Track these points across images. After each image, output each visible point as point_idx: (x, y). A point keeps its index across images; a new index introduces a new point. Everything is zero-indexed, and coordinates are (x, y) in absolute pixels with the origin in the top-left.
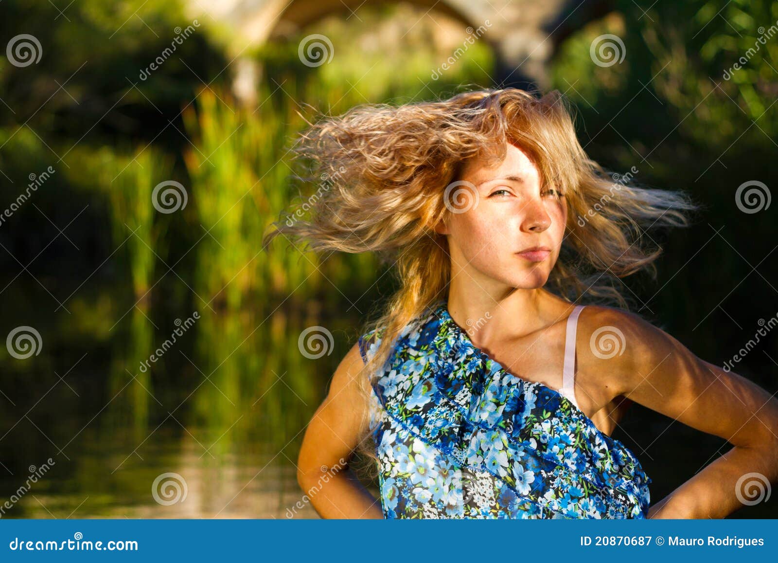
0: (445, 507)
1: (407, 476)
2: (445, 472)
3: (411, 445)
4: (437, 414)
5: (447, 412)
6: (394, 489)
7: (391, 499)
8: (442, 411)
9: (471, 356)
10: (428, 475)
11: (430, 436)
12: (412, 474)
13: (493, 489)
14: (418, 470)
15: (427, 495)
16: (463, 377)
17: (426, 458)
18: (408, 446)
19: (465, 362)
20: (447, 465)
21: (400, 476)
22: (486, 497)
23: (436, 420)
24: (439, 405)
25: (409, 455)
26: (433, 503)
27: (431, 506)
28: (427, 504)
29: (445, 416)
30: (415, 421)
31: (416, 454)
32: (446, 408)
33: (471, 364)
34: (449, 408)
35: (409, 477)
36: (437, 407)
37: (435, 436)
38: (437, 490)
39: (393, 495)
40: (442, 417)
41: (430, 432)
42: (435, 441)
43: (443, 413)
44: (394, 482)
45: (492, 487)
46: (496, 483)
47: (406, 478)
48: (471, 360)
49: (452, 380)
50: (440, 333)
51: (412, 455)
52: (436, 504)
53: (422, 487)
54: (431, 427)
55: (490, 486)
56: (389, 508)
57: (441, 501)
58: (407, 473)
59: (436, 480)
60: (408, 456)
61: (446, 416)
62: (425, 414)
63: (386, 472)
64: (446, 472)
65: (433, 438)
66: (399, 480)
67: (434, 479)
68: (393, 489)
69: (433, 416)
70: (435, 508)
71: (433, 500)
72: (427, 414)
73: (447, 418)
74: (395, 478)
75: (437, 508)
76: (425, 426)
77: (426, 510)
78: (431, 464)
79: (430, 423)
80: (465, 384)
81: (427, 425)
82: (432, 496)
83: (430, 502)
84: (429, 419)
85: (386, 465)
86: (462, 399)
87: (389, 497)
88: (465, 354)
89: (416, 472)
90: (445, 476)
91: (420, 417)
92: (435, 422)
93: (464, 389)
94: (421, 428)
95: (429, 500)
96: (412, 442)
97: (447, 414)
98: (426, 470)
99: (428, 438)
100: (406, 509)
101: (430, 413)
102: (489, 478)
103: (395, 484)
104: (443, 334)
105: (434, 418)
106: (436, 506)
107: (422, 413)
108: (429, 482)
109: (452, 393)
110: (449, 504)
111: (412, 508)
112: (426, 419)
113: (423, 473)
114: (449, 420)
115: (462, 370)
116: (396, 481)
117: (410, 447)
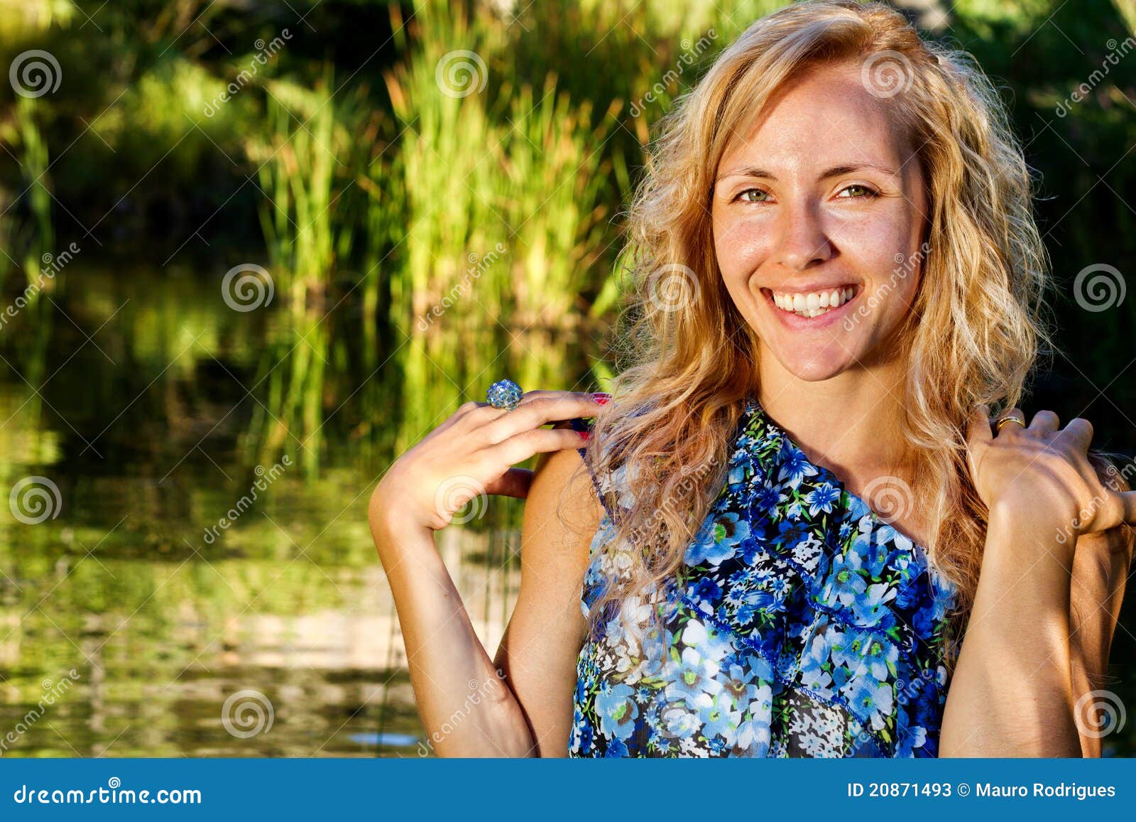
0: (728, 751)
1: (658, 686)
2: (739, 687)
3: (680, 631)
4: (750, 582)
5: (770, 579)
6: (629, 706)
7: (620, 722)
8: (759, 576)
9: (814, 479)
10: (700, 687)
11: (736, 621)
12: (669, 683)
13: (844, 733)
14: (682, 677)
15: (693, 724)
16: (802, 517)
17: (704, 656)
18: (674, 633)
19: (804, 489)
20: (745, 674)
21: (647, 684)
22: (828, 742)
23: (747, 592)
24: (754, 565)
25: (672, 647)
26: (700, 739)
27: (695, 744)
28: (690, 740)
29: (765, 586)
30: (704, 590)
31: (686, 646)
32: (768, 572)
33: (819, 494)
34: (774, 573)
35: (663, 688)
36: (749, 569)
37: (747, 623)
38: (715, 716)
39: (626, 717)
40: (760, 588)
41: (735, 612)
42: (746, 632)
43: (762, 580)
44: (632, 692)
45: (842, 730)
46: (850, 724)
47: (657, 690)
48: (817, 486)
49: (777, 522)
50: (748, 429)
51: (678, 648)
52: (707, 742)
53: (685, 708)
54: (737, 603)
55: (839, 727)
56: (613, 736)
57: (721, 737)
58: (661, 681)
59: (715, 698)
60: (670, 649)
61: (768, 587)
62: (724, 580)
63: (617, 673)
64: (742, 687)
65: (742, 625)
66: (643, 692)
67: (712, 696)
68: (628, 704)
69: (740, 584)
70: (705, 748)
71: (703, 733)
72: (729, 580)
73: (771, 590)
74: (636, 686)
75: (709, 750)
76: (725, 600)
77: (683, 751)
78: (713, 668)
79: (735, 596)
80: (811, 530)
81: (729, 599)
82: (702, 726)
83: (695, 737)
84: (733, 589)
85: (620, 661)
86: (808, 559)
87: (617, 717)
88: (801, 474)
89: (679, 681)
90: (737, 695)
91: (714, 584)
92: (746, 596)
93: (810, 540)
94: (715, 604)
95: (694, 732)
96: (684, 625)
97: (769, 583)
98: (698, 679)
99: (731, 624)
100: (648, 745)
101: (735, 579)
102: (838, 712)
103: (634, 698)
104: (757, 432)
105: (743, 588)
106: (707, 746)
107: (718, 575)
108: (701, 701)
109: (782, 546)
110: (736, 745)
111: (658, 746)
112: (726, 588)
113: (692, 682)
114: (775, 594)
115: (796, 504)
116: (636, 693)
117: (679, 634)
